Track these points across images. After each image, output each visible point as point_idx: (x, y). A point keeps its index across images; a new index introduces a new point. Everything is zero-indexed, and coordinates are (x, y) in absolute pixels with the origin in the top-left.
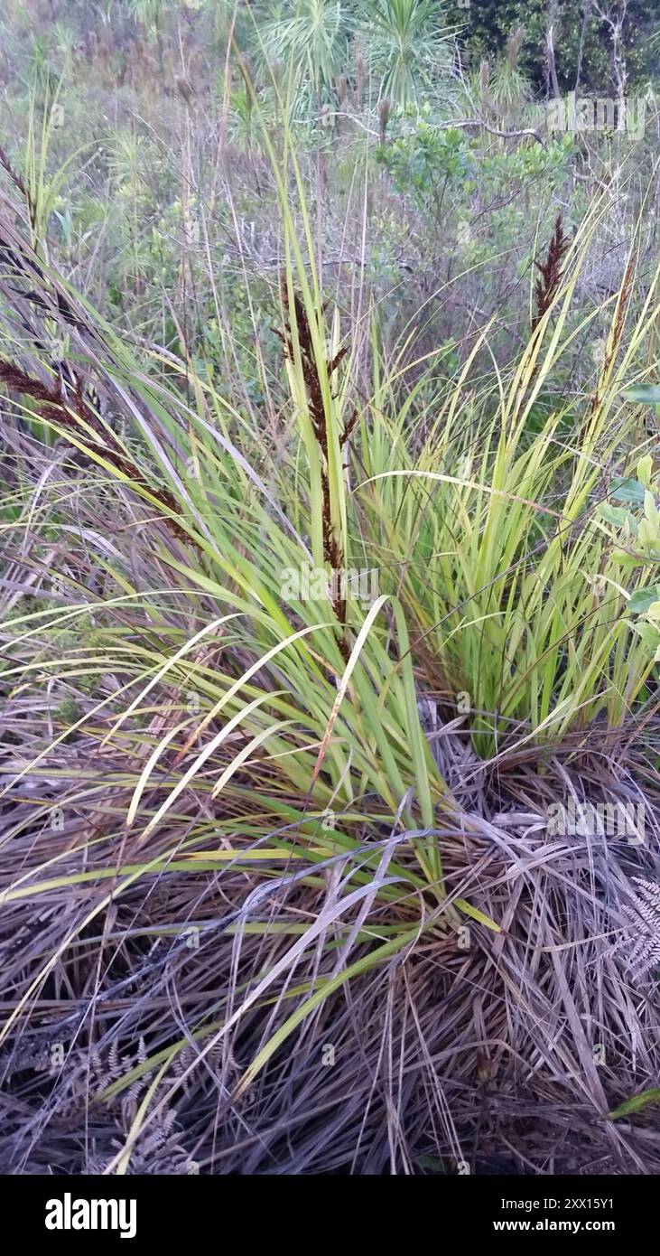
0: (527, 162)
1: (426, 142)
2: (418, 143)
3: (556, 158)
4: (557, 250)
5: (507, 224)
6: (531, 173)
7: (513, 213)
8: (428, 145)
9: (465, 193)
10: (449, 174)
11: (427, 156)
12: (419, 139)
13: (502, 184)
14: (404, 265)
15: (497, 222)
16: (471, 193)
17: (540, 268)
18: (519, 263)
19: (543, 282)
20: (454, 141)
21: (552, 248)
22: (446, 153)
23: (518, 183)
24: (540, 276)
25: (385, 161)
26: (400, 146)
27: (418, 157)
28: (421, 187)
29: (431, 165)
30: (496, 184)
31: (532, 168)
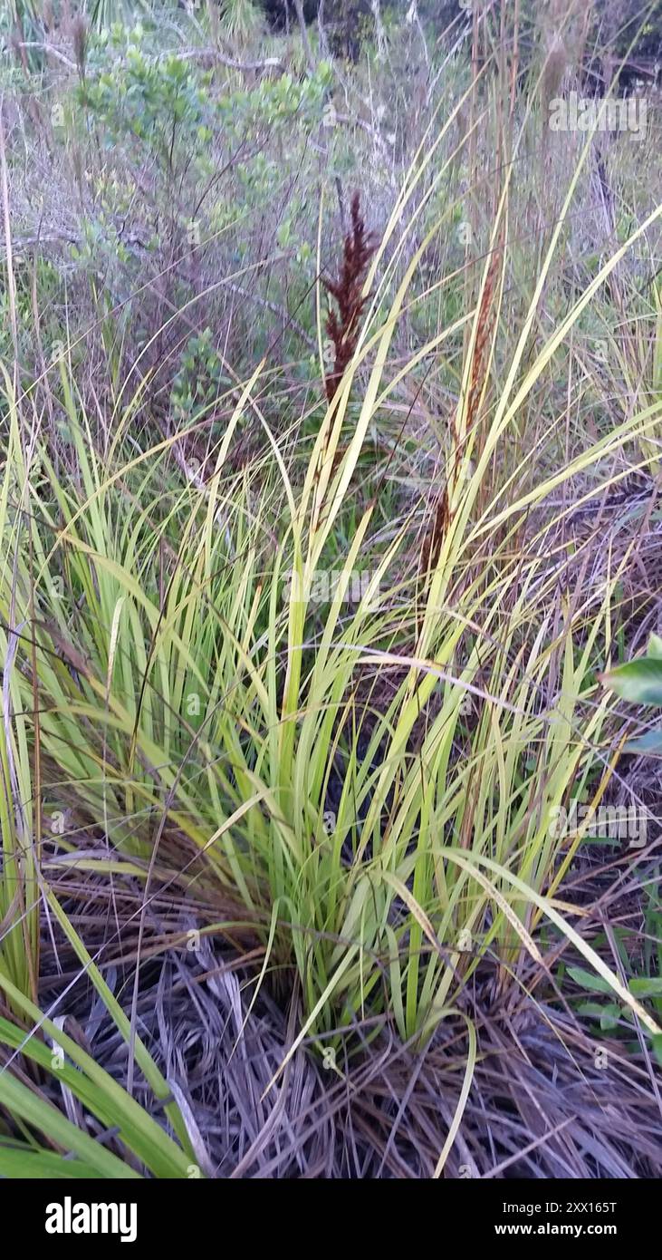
0: (275, 101)
1: (141, 77)
2: (133, 80)
3: (312, 93)
4: (356, 257)
5: (258, 178)
6: (282, 114)
7: (264, 164)
8: (145, 80)
9: (200, 143)
10: (176, 120)
11: (145, 95)
12: (133, 73)
13: (246, 130)
14: (133, 238)
15: (245, 178)
16: (208, 142)
17: (331, 289)
18: (280, 229)
19: (338, 313)
20: (179, 75)
21: (348, 254)
22: (170, 91)
23: (266, 128)
24: (334, 305)
25: (90, 104)
26: (108, 83)
27: (133, 97)
28: (142, 135)
29: (152, 108)
30: (238, 129)
31: (282, 107)
